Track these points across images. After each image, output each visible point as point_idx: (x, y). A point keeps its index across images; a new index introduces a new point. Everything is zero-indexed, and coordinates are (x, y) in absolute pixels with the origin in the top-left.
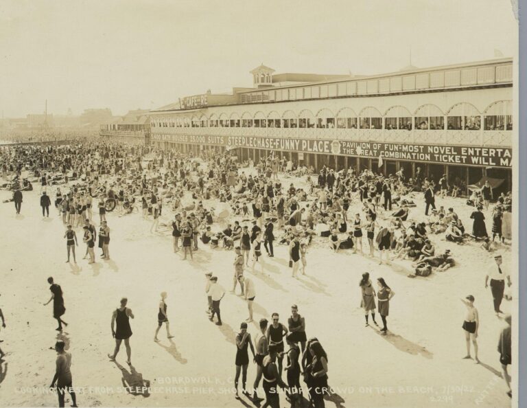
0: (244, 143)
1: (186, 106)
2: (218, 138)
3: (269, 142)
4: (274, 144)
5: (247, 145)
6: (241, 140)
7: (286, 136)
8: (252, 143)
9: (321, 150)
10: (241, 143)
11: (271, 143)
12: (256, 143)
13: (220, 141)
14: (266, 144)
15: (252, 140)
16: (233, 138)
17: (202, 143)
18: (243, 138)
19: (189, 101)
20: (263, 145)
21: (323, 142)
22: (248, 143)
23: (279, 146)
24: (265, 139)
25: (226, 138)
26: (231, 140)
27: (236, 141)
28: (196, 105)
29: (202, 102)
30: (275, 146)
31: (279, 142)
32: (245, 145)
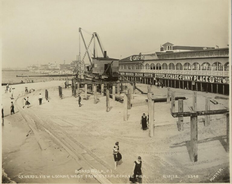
0: (163, 77)
1: (133, 60)
2: (150, 74)
3: (176, 77)
4: (179, 77)
5: (165, 78)
6: (162, 75)
7: (186, 74)
8: (168, 77)
9: (204, 81)
10: (162, 77)
11: (178, 77)
12: (170, 76)
13: (151, 75)
14: (175, 77)
15: (168, 76)
16: (158, 74)
17: (141, 76)
18: (163, 75)
19: (134, 58)
20: (173, 78)
21: (205, 77)
22: (166, 77)
23: (182, 78)
24: (174, 75)
25: (154, 74)
26: (157, 75)
27: (159, 76)
28: (138, 59)
29: (142, 58)
30: (180, 79)
31: (182, 77)
32: (164, 77)
